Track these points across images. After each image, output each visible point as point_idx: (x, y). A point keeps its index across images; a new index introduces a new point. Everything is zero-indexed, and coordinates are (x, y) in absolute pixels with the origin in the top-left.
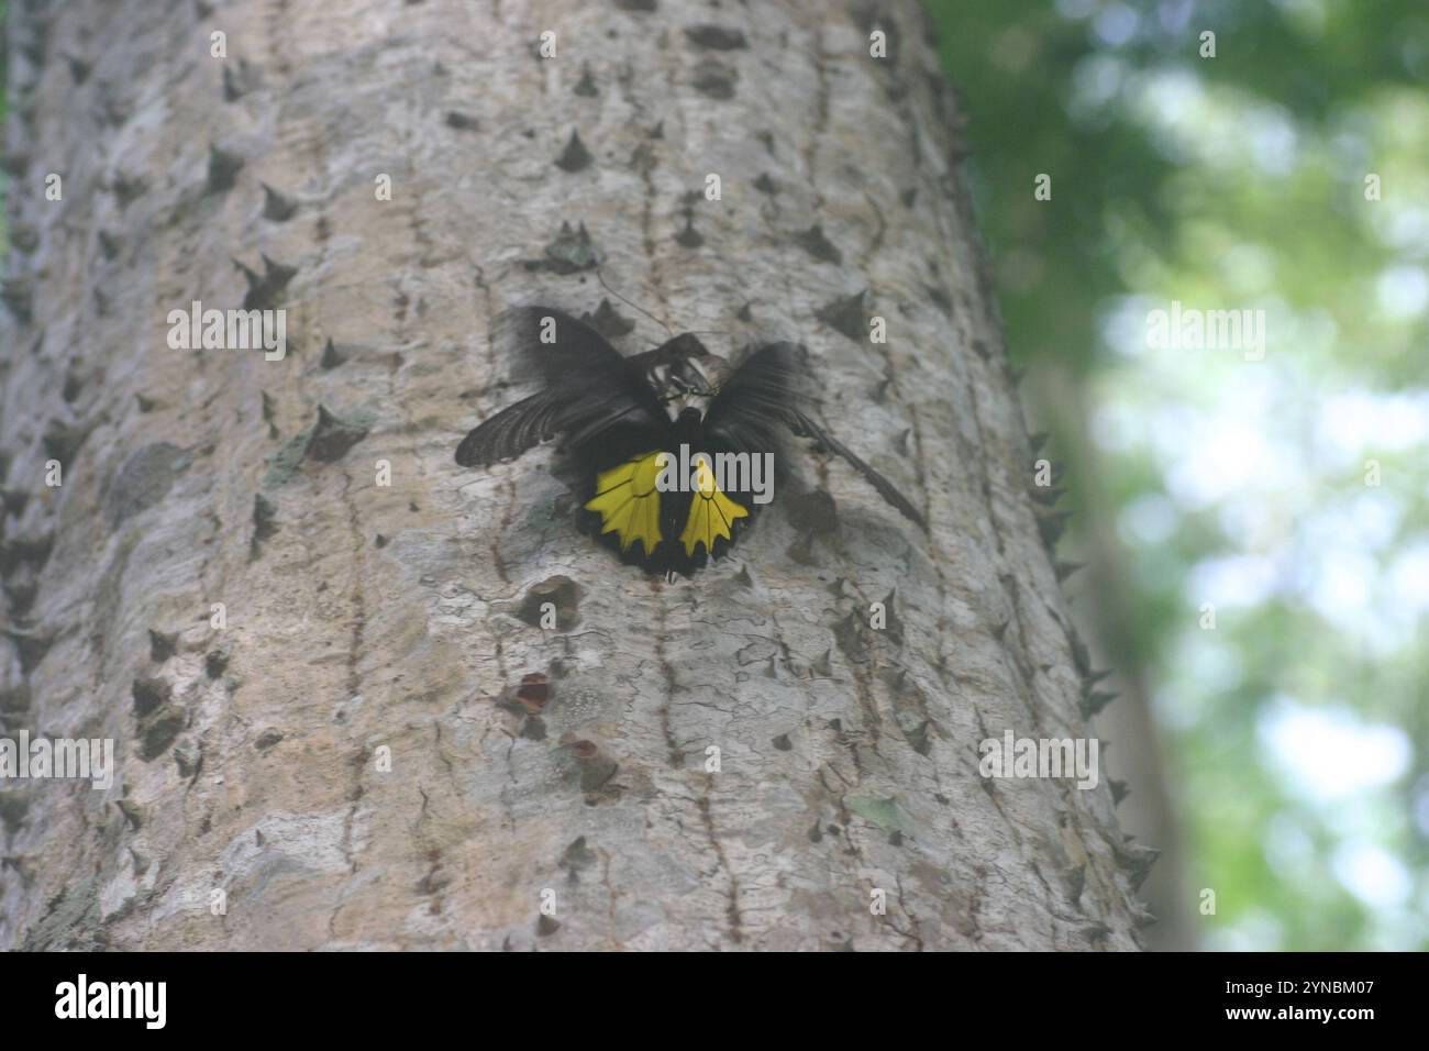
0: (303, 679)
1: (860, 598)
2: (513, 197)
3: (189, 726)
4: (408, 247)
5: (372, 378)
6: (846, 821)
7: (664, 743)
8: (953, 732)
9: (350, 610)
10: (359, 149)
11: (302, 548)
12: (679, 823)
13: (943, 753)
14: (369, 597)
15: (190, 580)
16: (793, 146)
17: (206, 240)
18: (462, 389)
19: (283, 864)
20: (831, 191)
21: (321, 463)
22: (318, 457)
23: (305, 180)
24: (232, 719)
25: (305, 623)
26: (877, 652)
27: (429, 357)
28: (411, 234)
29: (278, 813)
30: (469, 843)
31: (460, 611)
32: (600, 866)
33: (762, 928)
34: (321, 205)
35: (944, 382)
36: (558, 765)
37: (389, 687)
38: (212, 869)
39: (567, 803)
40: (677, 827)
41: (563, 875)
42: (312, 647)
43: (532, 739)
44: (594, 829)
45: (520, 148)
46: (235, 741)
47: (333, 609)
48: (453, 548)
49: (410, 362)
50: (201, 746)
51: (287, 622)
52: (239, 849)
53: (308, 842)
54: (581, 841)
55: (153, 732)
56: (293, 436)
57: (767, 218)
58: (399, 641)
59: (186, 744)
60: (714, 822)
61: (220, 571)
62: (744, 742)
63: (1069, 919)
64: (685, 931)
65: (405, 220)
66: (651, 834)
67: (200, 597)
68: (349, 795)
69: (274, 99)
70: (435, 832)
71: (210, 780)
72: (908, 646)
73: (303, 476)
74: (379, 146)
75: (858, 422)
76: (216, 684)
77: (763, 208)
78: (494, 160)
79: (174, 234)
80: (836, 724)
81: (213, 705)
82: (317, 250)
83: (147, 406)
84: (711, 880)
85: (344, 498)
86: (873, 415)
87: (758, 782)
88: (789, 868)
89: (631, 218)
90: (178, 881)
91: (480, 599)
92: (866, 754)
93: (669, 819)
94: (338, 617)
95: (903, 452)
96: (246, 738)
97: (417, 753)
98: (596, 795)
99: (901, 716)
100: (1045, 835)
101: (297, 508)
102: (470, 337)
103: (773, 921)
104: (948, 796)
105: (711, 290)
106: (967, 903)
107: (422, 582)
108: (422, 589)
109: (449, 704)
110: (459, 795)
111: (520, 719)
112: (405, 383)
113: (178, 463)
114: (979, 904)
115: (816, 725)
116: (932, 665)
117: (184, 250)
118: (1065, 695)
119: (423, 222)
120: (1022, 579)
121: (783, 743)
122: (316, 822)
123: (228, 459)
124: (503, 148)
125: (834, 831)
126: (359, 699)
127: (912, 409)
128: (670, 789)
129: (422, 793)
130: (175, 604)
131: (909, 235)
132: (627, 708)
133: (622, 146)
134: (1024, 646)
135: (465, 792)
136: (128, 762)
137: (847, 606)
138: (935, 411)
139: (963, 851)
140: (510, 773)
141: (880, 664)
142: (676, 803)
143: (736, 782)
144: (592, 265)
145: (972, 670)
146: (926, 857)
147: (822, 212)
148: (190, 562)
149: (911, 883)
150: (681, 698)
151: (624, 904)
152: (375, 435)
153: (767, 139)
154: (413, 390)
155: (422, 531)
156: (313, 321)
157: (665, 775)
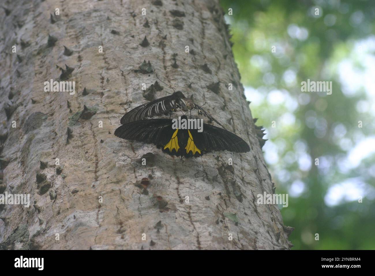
0: (83, 176)
1: (223, 161)
2: (129, 53)
3: (52, 187)
4: (103, 65)
5: (96, 98)
6: (224, 219)
7: (178, 197)
8: (247, 196)
9: (94, 159)
10: (88, 38)
11: (80, 142)
12: (184, 218)
13: (245, 202)
14: (99, 155)
15: (49, 148)
16: (197, 42)
17: (48, 60)
18: (120, 103)
19: (81, 224)
20: (207, 54)
21: (84, 120)
22: (83, 118)
23: (74, 45)
24: (64, 186)
25: (82, 162)
26: (228, 176)
27: (111, 94)
28: (104, 61)
29: (80, 211)
30: (130, 221)
31: (124, 161)
32: (164, 228)
33: (206, 246)
34: (79, 52)
35: (237, 105)
36: (152, 202)
37: (106, 179)
38: (61, 224)
39: (155, 212)
40: (183, 219)
41: (156, 230)
42: (85, 168)
43: (145, 195)
44: (162, 219)
45: (130, 40)
46: (65, 191)
47: (90, 158)
48: (121, 144)
49: (106, 95)
50: (56, 192)
51: (77, 161)
52: (69, 219)
53: (87, 219)
54: (160, 222)
55: (42, 188)
56: (76, 113)
57: (193, 61)
58: (108, 168)
59: (52, 191)
60: (192, 218)
61: (58, 147)
62: (198, 197)
63: (277, 246)
64: (187, 246)
65: (102, 57)
66: (177, 221)
67: (53, 153)
68: (97, 207)
69: (64, 23)
70: (121, 218)
71: (59, 201)
72: (235, 174)
73: (79, 123)
74: (94, 38)
75: (219, 115)
76: (59, 176)
77: (192, 59)
78: (124, 43)
79: (38, 57)
80: (220, 194)
81: (59, 182)
82: (79, 64)
83: (34, 102)
84: (193, 233)
85: (91, 129)
86: (222, 114)
87: (202, 208)
88: (212, 231)
89: (160, 60)
90: (52, 227)
91: (129, 157)
92: (228, 202)
93: (181, 217)
94: (91, 160)
95: (230, 124)
96: (69, 190)
97: (114, 197)
98: (162, 210)
99: (235, 192)
100: (270, 224)
101: (78, 131)
102: (121, 89)
103: (209, 244)
104: (247, 213)
105: (181, 79)
106: (253, 241)
107: (114, 152)
108: (114, 154)
109: (122, 185)
110: (127, 208)
111: (141, 189)
112: (105, 100)
113: (44, 118)
114: (256, 241)
115: (215, 194)
116: (241, 179)
117: (41, 62)
118: (269, 187)
119: (107, 58)
120: (257, 157)
121: (208, 198)
122: (89, 213)
123: (58, 117)
124: (126, 40)
125: (222, 221)
126: (98, 182)
127: (231, 112)
128: (181, 209)
129: (117, 207)
130: (46, 155)
131: (226, 66)
132: (168, 187)
133: (157, 41)
134: (259, 174)
135: (128, 208)
136: (35, 195)
137: (220, 163)
138: (237, 113)
139: (251, 227)
140: (140, 203)
141: (229, 179)
142: (182, 213)
143: (197, 208)
144: (152, 72)
145: (250, 181)
146: (244, 229)
147: (205, 60)
148: (49, 144)
149: (241, 236)
150: (181, 186)
151: (172, 238)
152: (98, 113)
153: (192, 40)
154: (107, 102)
155: (112, 139)
156: (80, 82)
157: (179, 205)
